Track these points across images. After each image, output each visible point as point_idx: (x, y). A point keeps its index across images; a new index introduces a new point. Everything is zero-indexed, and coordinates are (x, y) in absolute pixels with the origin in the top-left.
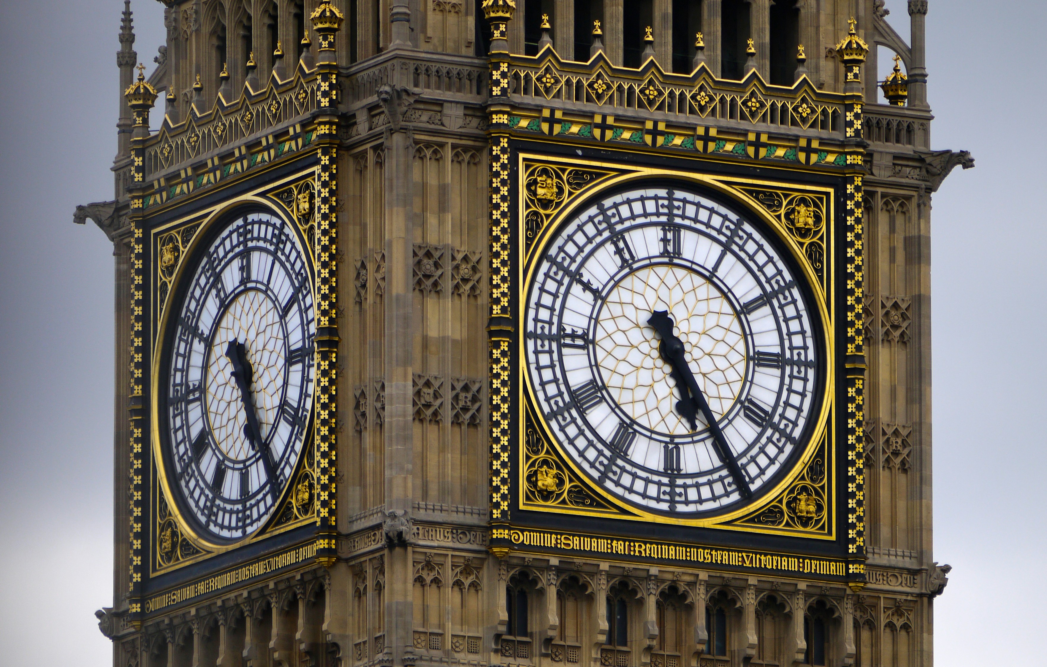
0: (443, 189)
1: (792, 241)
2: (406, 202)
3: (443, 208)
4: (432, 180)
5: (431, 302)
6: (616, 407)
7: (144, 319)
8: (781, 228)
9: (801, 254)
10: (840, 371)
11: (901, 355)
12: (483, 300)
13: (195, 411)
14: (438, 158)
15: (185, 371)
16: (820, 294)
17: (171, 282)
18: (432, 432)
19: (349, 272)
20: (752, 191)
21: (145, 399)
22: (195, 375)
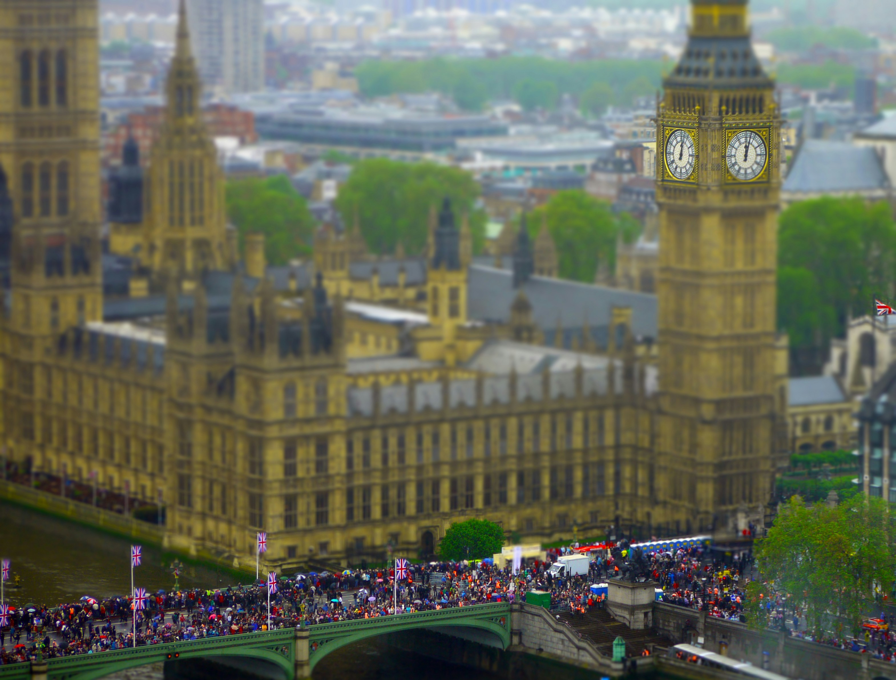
0: (715, 136)
1: (763, 137)
2: (710, 139)
3: (715, 139)
4: (714, 134)
5: (714, 153)
6: (738, 165)
7: (663, 142)
8: (761, 135)
9: (764, 139)
10: (769, 156)
11: (776, 150)
12: (721, 151)
13: (672, 156)
14: (715, 131)
15: (670, 149)
16: (766, 144)
17: (668, 136)
18: (713, 172)
19: (700, 146)
20: (757, 131)
21: (663, 152)
22: (672, 151)
